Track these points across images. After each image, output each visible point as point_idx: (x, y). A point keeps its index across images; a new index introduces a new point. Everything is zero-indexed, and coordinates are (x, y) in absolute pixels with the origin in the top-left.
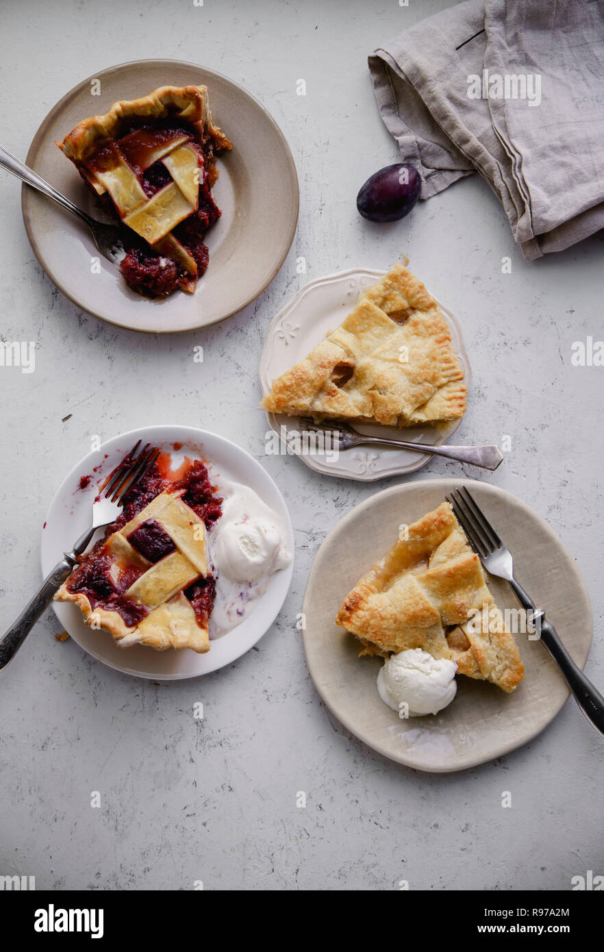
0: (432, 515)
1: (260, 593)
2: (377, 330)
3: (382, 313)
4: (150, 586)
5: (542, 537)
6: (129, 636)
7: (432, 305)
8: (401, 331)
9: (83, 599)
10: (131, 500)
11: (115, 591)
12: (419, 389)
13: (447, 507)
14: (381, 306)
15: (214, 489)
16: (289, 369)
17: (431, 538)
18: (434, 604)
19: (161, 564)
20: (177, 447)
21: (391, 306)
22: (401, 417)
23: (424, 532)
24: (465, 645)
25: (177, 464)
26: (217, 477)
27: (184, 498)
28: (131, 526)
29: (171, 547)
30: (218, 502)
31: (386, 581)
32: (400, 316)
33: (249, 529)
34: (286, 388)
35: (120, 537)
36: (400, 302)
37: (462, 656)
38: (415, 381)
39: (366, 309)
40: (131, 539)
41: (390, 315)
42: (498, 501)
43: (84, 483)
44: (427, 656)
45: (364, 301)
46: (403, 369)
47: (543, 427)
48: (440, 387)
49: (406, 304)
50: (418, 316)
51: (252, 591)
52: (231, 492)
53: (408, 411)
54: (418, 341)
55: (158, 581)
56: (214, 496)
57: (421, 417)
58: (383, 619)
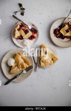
0: (30, 63)
1: (21, 45)
2: (51, 57)
3: (53, 57)
4: (22, 32)
5: (27, 76)
6: (16, 29)
7: (54, 63)
8: (51, 59)
9: (20, 24)
10: (31, 30)
11: (21, 28)
12: (44, 61)
13: (31, 65)
14: (54, 57)
15: (33, 39)
16: (46, 46)
17: (27, 63)
18: (20, 63)
19: (24, 33)
20: (37, 35)
21: (54, 58)
22: (41, 59)
23: (28, 62)
24: (15, 67)
25: (35, 35)
27: (32, 35)
28: (28, 30)
29: (26, 34)
30: (31, 40)
31: (22, 58)
32: (52, 59)
33: (28, 43)
34: (44, 46)
35: (27, 28)
36: (54, 59)
37: (14, 66)
39: (53, 55)
40: (27, 30)
41: (53, 58)
42: (32, 71)
43: (33, 25)
44: (14, 63)
45: (54, 55)
47: (40, 77)
48: (44, 64)
49: (54, 60)
50: (52, 61)
51: (21, 44)
52: (32, 41)
53: (42, 60)
54: (50, 61)
56: (32, 39)
57: (41, 62)
58: (18, 57)
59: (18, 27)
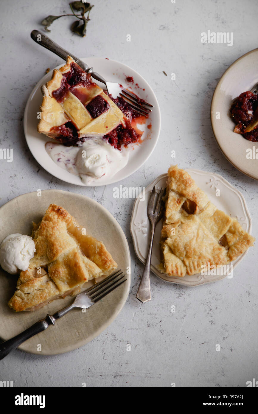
0: (110, 257)
1: (69, 170)
2: (215, 228)
3: (225, 232)
4: (74, 104)
5: (98, 325)
6: (48, 92)
7: (231, 258)
8: (216, 241)
9: (68, 69)
10: (120, 101)
11: (72, 87)
12: (182, 248)
13: (114, 266)
14: (230, 231)
15: (126, 146)
16: (193, 178)
17: (97, 257)
18: (60, 257)
19: (85, 110)
20: (149, 127)
21: (230, 236)
22: (166, 238)
23: (101, 253)
24: (36, 275)
25: (140, 127)
26: (133, 148)
27: (121, 125)
28: (106, 97)
29: (94, 116)
30: (119, 148)
31: (74, 233)
32: (224, 242)
33: (103, 160)
34: (181, 175)
35: (99, 92)
36: (232, 240)
37: (30, 273)
38: (186, 246)
39: (228, 221)
40: (99, 97)
41: (225, 236)
42: (118, 300)
43: (129, 79)
44: (32, 254)
45: (232, 220)
46: (193, 239)
47: (162, 331)
48: (183, 262)
49: (231, 244)
50: (224, 251)
51: (70, 165)
52: (124, 155)
53: (169, 241)
54: (210, 250)
55: (76, 108)
56: (122, 146)
57: (166, 251)
58: (53, 228)
59: (57, 83)
